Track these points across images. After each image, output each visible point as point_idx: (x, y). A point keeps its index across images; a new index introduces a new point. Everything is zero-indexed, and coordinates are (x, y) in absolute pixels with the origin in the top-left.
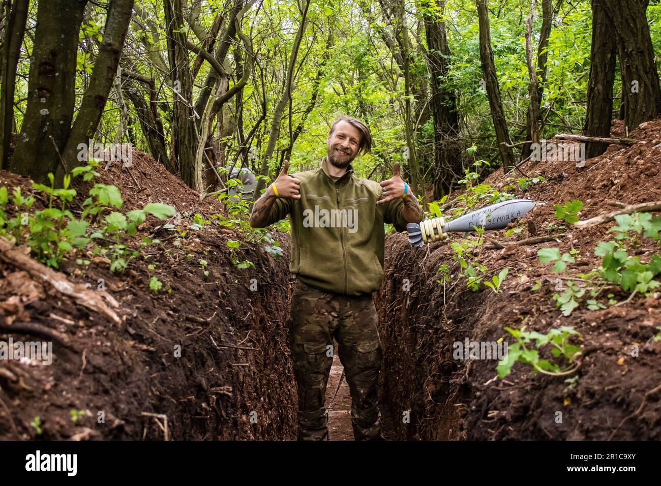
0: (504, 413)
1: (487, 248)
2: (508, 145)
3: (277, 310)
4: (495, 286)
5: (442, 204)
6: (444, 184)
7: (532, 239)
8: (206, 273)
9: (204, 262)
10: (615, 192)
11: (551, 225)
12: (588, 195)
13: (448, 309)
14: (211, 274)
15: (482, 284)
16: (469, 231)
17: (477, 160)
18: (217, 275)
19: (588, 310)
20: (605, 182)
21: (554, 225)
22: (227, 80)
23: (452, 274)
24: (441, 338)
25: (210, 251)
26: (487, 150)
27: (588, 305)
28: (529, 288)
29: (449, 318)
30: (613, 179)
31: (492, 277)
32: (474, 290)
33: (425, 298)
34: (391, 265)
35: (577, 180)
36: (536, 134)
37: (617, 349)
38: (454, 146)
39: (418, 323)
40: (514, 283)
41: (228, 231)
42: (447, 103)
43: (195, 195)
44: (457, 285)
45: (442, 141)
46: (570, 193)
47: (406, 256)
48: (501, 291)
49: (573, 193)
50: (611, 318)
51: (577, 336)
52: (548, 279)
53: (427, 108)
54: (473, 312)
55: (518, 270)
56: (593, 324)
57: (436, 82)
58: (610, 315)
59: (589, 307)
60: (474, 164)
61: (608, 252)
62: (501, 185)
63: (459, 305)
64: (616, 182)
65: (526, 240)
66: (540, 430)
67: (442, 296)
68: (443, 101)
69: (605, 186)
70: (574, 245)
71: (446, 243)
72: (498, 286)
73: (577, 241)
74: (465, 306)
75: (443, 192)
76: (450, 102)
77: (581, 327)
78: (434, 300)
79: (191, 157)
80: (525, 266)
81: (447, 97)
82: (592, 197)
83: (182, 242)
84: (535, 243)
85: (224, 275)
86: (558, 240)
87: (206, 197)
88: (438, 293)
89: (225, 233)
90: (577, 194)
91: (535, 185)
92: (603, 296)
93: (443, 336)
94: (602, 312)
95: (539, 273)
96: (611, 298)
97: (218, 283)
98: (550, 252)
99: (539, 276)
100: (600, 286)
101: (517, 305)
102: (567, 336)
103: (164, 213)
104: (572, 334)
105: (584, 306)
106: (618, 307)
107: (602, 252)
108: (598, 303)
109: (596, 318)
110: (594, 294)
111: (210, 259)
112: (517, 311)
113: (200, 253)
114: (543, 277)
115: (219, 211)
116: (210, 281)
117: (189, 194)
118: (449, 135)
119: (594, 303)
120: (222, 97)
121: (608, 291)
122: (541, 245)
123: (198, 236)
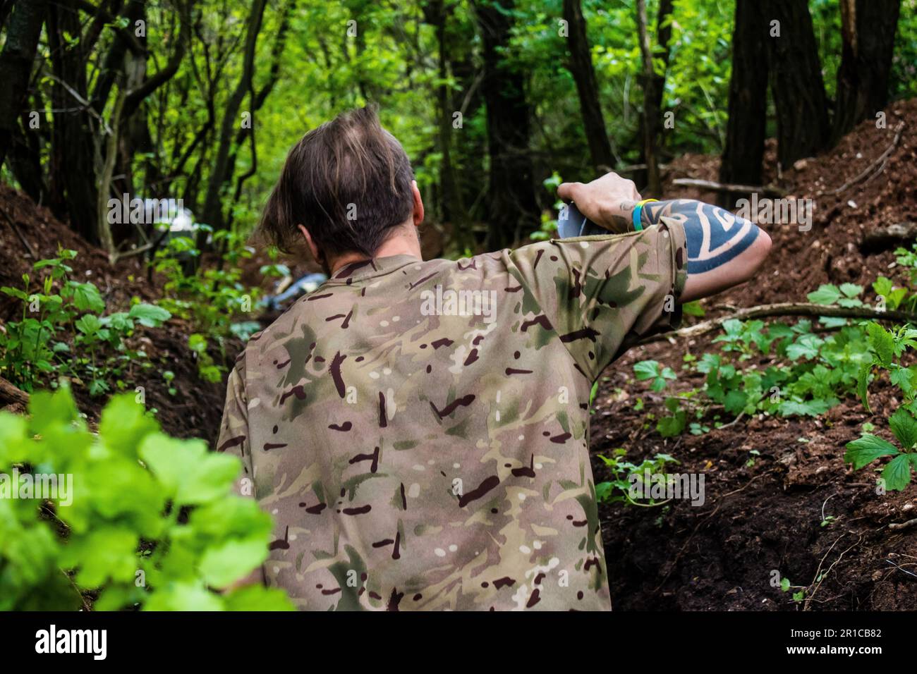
8: (172, 391)
9: (169, 374)
14: (179, 393)
18: (186, 393)
19: (691, 434)
22: (144, 61)
25: (169, 358)
27: (690, 429)
28: (627, 409)
36: (653, 156)
37: (713, 475)
38: (521, 162)
40: (610, 401)
42: (509, 92)
43: (101, 257)
50: (711, 442)
51: (674, 464)
52: (651, 396)
53: (475, 94)
55: (617, 383)
56: (693, 450)
58: (711, 440)
59: (693, 431)
61: (714, 365)
66: (633, 566)
68: (503, 90)
70: (691, 348)
76: (514, 90)
77: (681, 453)
80: (626, 377)
83: (127, 345)
85: (193, 392)
86: (672, 340)
87: (119, 259)
92: (708, 419)
94: (704, 436)
95: (641, 388)
96: (717, 421)
97: (189, 404)
98: (649, 368)
99: (641, 391)
100: (706, 405)
101: (611, 429)
102: (663, 465)
103: (156, 317)
104: (669, 462)
105: (687, 430)
106: (722, 430)
107: (706, 367)
108: (702, 426)
109: (697, 443)
110: (699, 415)
111: (173, 370)
112: (611, 437)
113: (155, 361)
114: (645, 394)
115: (142, 282)
116: (178, 403)
117: (93, 257)
118: (513, 144)
119: (698, 426)
120: (139, 90)
121: (715, 412)
122: (649, 346)
123: (147, 334)
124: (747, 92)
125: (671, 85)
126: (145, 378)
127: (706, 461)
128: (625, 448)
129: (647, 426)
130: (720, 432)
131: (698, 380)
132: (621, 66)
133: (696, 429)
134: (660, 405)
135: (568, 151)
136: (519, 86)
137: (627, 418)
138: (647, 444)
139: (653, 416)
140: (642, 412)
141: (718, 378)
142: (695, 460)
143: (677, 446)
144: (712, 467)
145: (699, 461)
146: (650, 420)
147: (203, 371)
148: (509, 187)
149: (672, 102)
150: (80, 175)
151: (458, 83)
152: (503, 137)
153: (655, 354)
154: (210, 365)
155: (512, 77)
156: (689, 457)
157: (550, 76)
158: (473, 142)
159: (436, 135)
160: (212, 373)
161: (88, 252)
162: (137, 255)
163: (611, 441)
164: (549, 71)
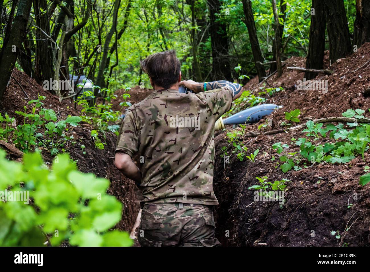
0: (255, 219)
1: (248, 137)
2: (261, 63)
4: (251, 158)
7: (272, 131)
8: (84, 153)
9: (83, 146)
10: (318, 105)
11: (283, 123)
12: (305, 104)
13: (226, 171)
15: (245, 157)
16: (237, 124)
17: (241, 75)
19: (294, 170)
20: (314, 97)
21: (285, 123)
22: (73, 20)
23: (228, 151)
24: (222, 188)
26: (248, 63)
27: (294, 168)
28: (268, 160)
29: (227, 176)
30: (318, 96)
31: (250, 153)
32: (241, 160)
35: (300, 94)
36: (279, 57)
37: (303, 187)
38: (225, 60)
40: (261, 157)
42: (220, 32)
43: (56, 99)
44: (231, 157)
45: (217, 58)
46: (295, 103)
48: (254, 161)
49: (297, 103)
50: (303, 174)
52: (278, 155)
53: (206, 33)
54: (240, 172)
55: (264, 150)
56: (295, 177)
57: (213, 17)
60: (239, 78)
61: (303, 142)
62: (257, 90)
63: (232, 169)
64: (319, 98)
65: (270, 131)
66: (271, 224)
67: (222, 164)
68: (218, 31)
69: (314, 99)
70: (294, 135)
71: (224, 132)
72: (253, 159)
73: (296, 133)
74: (235, 169)
76: (222, 31)
78: (218, 166)
80: (268, 147)
81: (220, 28)
82: (307, 106)
83: (66, 134)
84: (274, 134)
85: (93, 153)
86: (286, 132)
87: (63, 100)
88: (220, 162)
89: (86, 126)
90: (299, 103)
91: (277, 92)
92: (301, 164)
93: (224, 186)
94: (299, 171)
96: (305, 165)
97: (91, 158)
99: (274, 153)
100: (300, 159)
101: (262, 169)
102: (284, 183)
106: (307, 168)
107: (300, 143)
108: (299, 167)
109: (297, 174)
110: (298, 163)
111: (85, 145)
113: (78, 141)
114: (276, 154)
115: (72, 109)
116: (87, 158)
117: (53, 99)
118: (222, 53)
119: (297, 167)
120: (71, 31)
121: (304, 161)
122: (277, 135)
123: (74, 130)
124: (317, 31)
125: (286, 29)
126: (73, 148)
127: (300, 181)
128: (267, 176)
129: (276, 167)
130: (306, 170)
131: (297, 148)
132: (266, 21)
133: (296, 168)
134: (281, 158)
135: (244, 56)
136: (224, 29)
137: (268, 164)
138: (276, 174)
139: (279, 163)
140: (274, 161)
141: (305, 147)
142: (296, 181)
143: (289, 175)
144: (303, 184)
145: (298, 181)
146: (278, 165)
147: (97, 145)
148: (220, 70)
149: (286, 36)
150: (47, 66)
151: (199, 28)
152: (218, 50)
153: (280, 138)
154: (100, 142)
155: (221, 25)
156: (294, 180)
157: (237, 25)
158: (206, 52)
159: (191, 49)
160: (101, 146)
161: (50, 97)
162: (70, 98)
163: (262, 173)
164: (237, 23)
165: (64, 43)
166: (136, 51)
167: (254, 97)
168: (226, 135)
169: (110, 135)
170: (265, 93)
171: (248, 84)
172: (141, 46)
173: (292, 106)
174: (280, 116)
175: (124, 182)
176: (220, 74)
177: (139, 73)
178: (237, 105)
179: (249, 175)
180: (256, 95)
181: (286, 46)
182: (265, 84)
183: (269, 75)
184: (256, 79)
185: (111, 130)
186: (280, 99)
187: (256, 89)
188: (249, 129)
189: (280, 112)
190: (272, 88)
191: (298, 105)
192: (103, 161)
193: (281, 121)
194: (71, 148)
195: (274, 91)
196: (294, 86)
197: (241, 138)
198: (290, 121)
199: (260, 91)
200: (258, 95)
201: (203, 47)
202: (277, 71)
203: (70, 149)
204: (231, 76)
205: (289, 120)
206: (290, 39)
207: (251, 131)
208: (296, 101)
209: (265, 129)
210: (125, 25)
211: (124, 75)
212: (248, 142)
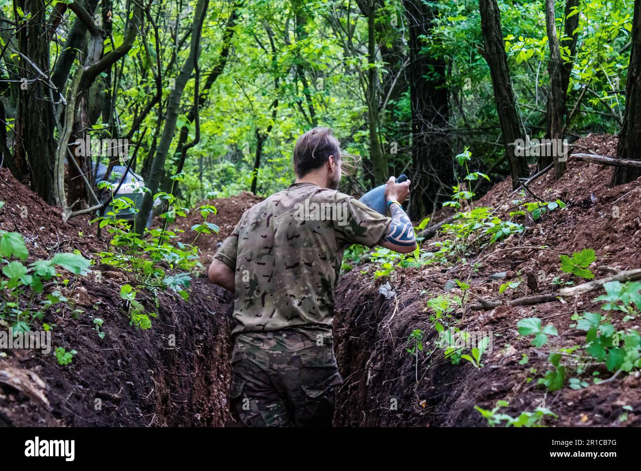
1: (473, 308)
3: (181, 386)
4: (474, 359)
5: (421, 230)
6: (424, 197)
7: (531, 297)
8: (102, 335)
9: (99, 321)
10: (637, 240)
11: (556, 279)
12: (608, 239)
13: (421, 386)
14: (107, 337)
17: (472, 172)
18: (114, 338)
19: (570, 388)
20: (629, 223)
21: (560, 280)
22: (101, 40)
23: (427, 340)
24: (412, 424)
25: (101, 305)
26: (492, 147)
27: (570, 384)
28: (513, 363)
29: (422, 398)
32: (453, 363)
33: (392, 371)
34: (344, 321)
35: (599, 216)
39: (383, 406)
40: (499, 356)
41: (116, 273)
42: (431, 75)
43: (55, 214)
44: (433, 355)
45: (422, 133)
46: (587, 235)
47: (366, 311)
48: (482, 365)
49: (590, 235)
50: (588, 397)
51: (553, 417)
52: (536, 352)
53: (401, 78)
54: (450, 389)
55: (508, 339)
56: (570, 404)
57: (415, 43)
58: (588, 395)
59: (572, 386)
60: (467, 178)
61: (594, 323)
62: (506, 207)
63: (435, 381)
65: (524, 298)
67: (414, 369)
68: (425, 74)
69: (628, 228)
70: (578, 308)
71: (422, 297)
72: (479, 359)
73: (582, 303)
74: (442, 383)
75: (423, 209)
76: (436, 74)
77: (559, 406)
78: (404, 375)
79: (47, 155)
80: (517, 334)
81: (431, 67)
82: (612, 242)
83: (63, 292)
84: (535, 303)
85: (122, 337)
86: (562, 301)
87: (71, 217)
88: (409, 366)
89: (114, 276)
90: (595, 237)
91: (551, 212)
92: (587, 374)
93: (415, 421)
94: (581, 391)
95: (529, 344)
96: (596, 376)
97: (116, 348)
98: (531, 323)
99: (528, 347)
100: (586, 362)
101: (496, 382)
102: (542, 417)
103: (77, 265)
104: (548, 415)
105: (566, 385)
106: (599, 385)
107: (586, 325)
108: (581, 381)
109: (574, 397)
110: (580, 371)
111: (104, 316)
112: (495, 389)
113: (89, 308)
114: (531, 350)
115: (92, 238)
116: (106, 346)
117: (47, 214)
118: (434, 123)
119: (578, 381)
120: (95, 66)
121: (594, 368)
122: (542, 306)
123: (83, 283)
125: (575, 71)
126: (75, 322)
127: (582, 415)
128: (507, 400)
129: (529, 380)
130: (597, 388)
131: (583, 338)
132: (531, 53)
133: (575, 383)
134: (545, 360)
135: (484, 130)
136: (441, 70)
137: (512, 371)
138: (528, 397)
139: (536, 370)
140: (526, 366)
141: (598, 336)
142: (572, 414)
143: (555, 399)
144: (587, 421)
145: (576, 414)
146: (533, 374)
147: (135, 318)
148: (429, 161)
149: (577, 87)
150: (40, 140)
151: (386, 67)
152: (425, 117)
153: (546, 313)
154: (141, 313)
155: (433, 62)
156: (568, 411)
157: (469, 62)
158: (399, 121)
159: (365, 114)
160: (143, 321)
161: (43, 209)
162: (88, 213)
163: (496, 393)
164: (468, 58)
165: (78, 91)
166: (247, 116)
167: (499, 221)
168: (426, 305)
169: (171, 297)
170: (523, 212)
171: (489, 193)
172: (257, 106)
173: (580, 243)
174: (551, 263)
175: (202, 405)
176: (427, 170)
177: (253, 164)
178: (460, 240)
179: (468, 397)
180: (504, 218)
181: (577, 112)
182: (523, 193)
183: (536, 172)
184: (507, 184)
185: (172, 287)
186: (555, 228)
187: (504, 204)
188: (479, 292)
189: (551, 256)
190: (540, 202)
191: (593, 241)
192: (147, 355)
193: (551, 275)
194: (70, 324)
195: (544, 209)
196: (589, 198)
197: (457, 312)
198: (573, 275)
199: (514, 208)
200: (509, 217)
201: (395, 111)
202: (553, 166)
203: (67, 326)
204: (452, 175)
205: (569, 272)
206: (586, 96)
207: (483, 297)
208: (587, 231)
209: (514, 293)
210: (224, 58)
211: (221, 168)
212: (473, 320)
